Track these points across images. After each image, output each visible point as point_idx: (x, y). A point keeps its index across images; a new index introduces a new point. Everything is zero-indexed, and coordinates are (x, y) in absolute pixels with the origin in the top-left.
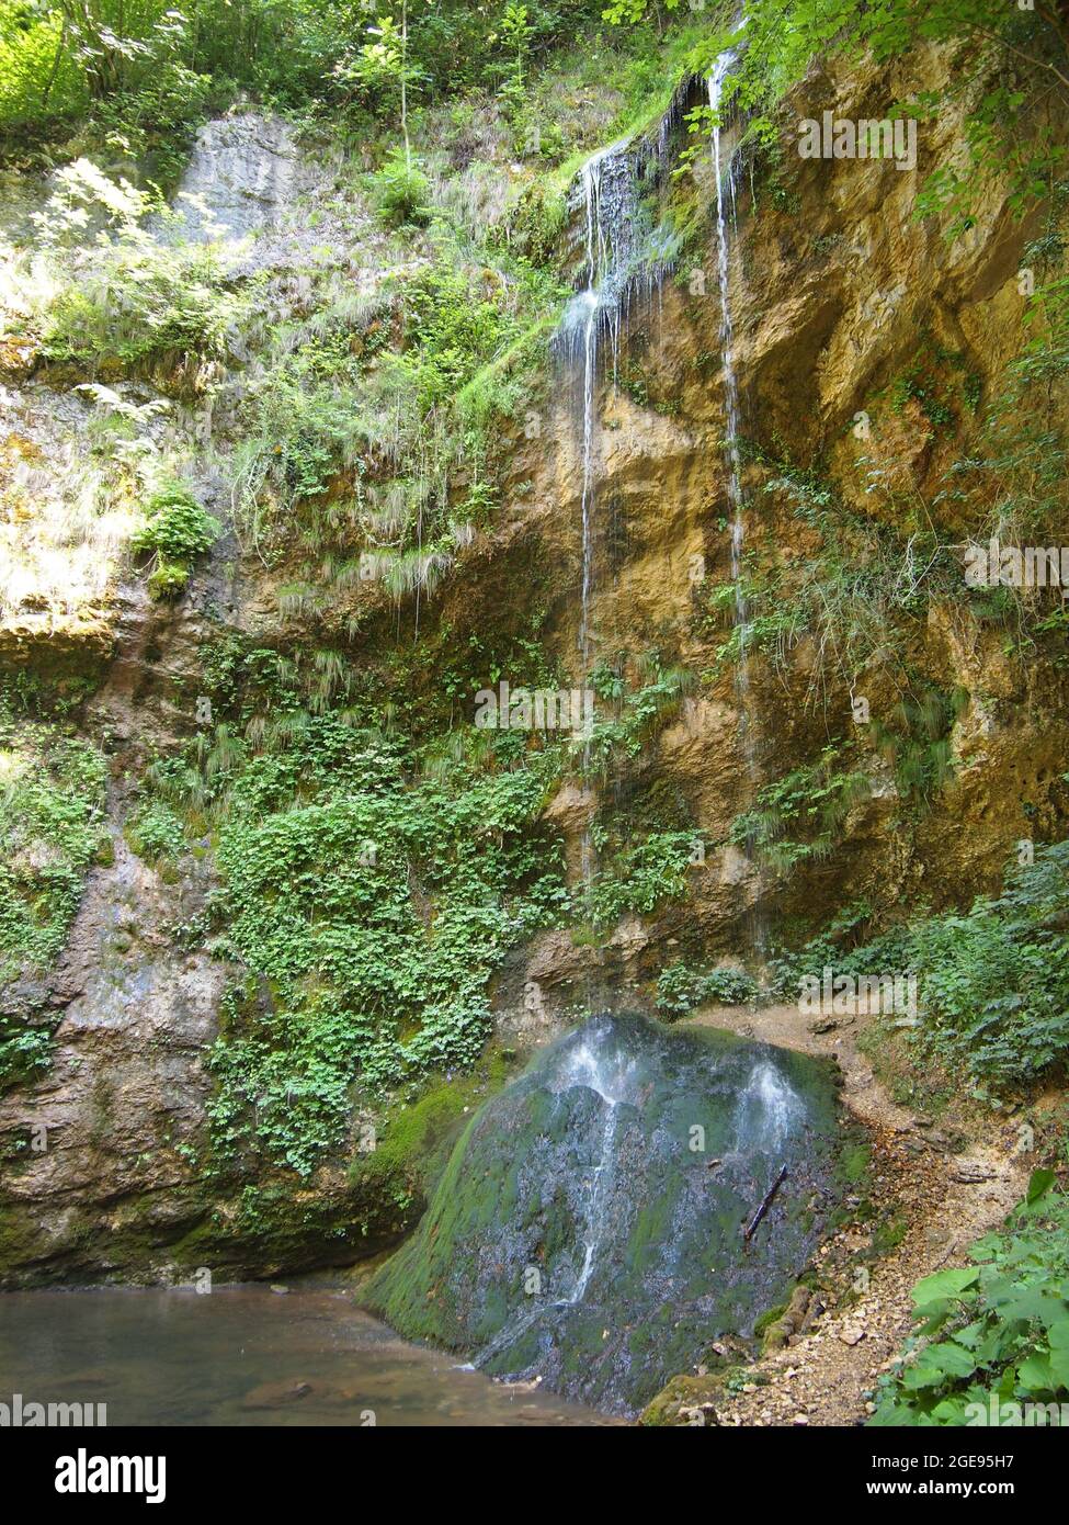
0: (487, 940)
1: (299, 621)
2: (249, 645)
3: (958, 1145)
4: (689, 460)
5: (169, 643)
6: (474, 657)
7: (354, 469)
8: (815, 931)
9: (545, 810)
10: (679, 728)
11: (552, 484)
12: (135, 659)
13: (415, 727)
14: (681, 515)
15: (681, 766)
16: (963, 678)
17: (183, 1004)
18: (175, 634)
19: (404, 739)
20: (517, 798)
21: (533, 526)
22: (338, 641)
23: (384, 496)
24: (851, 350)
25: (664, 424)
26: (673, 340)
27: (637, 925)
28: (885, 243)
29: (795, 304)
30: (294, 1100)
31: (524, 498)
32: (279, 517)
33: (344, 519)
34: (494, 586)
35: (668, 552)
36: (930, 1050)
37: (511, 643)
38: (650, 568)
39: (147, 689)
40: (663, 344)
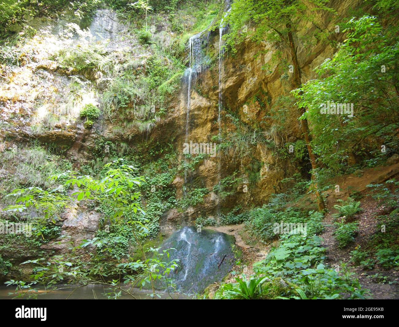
0: (159, 210)
1: (118, 135)
2: (106, 140)
3: (258, 251)
4: (209, 108)
5: (87, 138)
6: (157, 146)
7: (133, 102)
8: (229, 211)
9: (172, 182)
10: (203, 166)
11: (179, 110)
12: (80, 142)
13: (142, 162)
14: (207, 119)
15: (203, 174)
16: (263, 159)
17: (90, 222)
18: (89, 136)
19: (140, 164)
20: (166, 179)
21: (174, 119)
22: (127, 141)
23: (140, 108)
24: (245, 89)
25: (204, 99)
26: (208, 82)
27: (192, 208)
28: (254, 68)
29: (234, 78)
30: (116, 244)
31: (172, 112)
32: (114, 111)
33: (130, 113)
34: (164, 131)
35: (203, 127)
36: (253, 234)
37: (166, 144)
38: (199, 130)
39: (81, 148)
40: (206, 82)
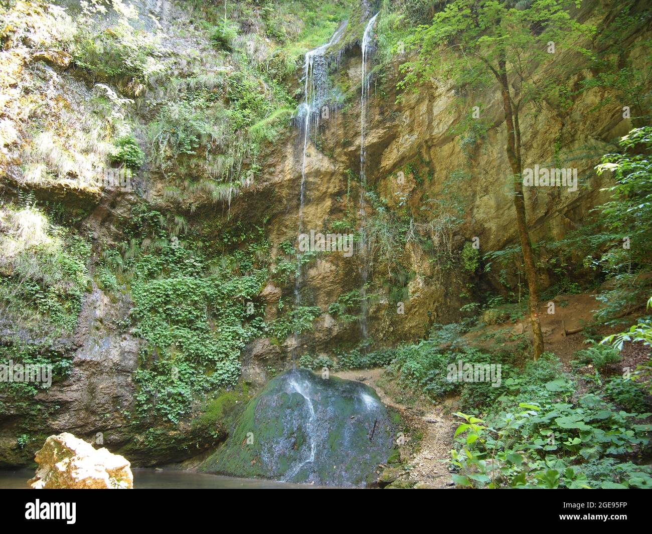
0: (239, 339)
1: (171, 202)
2: (150, 208)
4: (332, 174)
5: (120, 202)
6: (237, 229)
7: (205, 147)
8: (353, 347)
9: (261, 292)
10: (315, 269)
11: (282, 171)
12: (106, 206)
13: (208, 252)
14: (326, 192)
15: (314, 283)
16: (415, 267)
17: (123, 353)
18: (123, 198)
19: (204, 257)
20: (252, 287)
21: (272, 185)
22: (186, 214)
23: (215, 159)
24: (395, 151)
25: (326, 159)
26: (337, 131)
27: (294, 339)
28: (414, 120)
29: (381, 132)
30: (170, 395)
31: (271, 174)
32: (169, 158)
33: (197, 165)
34: (252, 204)
35: (317, 204)
37: (252, 226)
38: (310, 209)
39: (108, 218)
40: (332, 130)
